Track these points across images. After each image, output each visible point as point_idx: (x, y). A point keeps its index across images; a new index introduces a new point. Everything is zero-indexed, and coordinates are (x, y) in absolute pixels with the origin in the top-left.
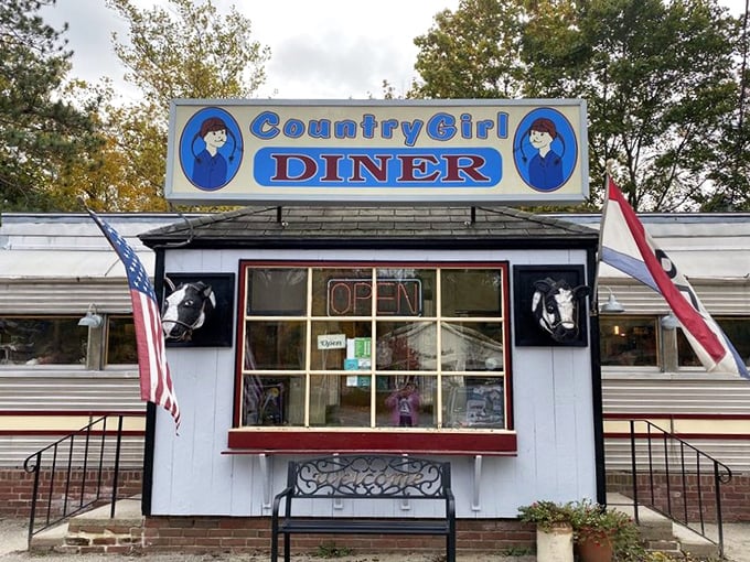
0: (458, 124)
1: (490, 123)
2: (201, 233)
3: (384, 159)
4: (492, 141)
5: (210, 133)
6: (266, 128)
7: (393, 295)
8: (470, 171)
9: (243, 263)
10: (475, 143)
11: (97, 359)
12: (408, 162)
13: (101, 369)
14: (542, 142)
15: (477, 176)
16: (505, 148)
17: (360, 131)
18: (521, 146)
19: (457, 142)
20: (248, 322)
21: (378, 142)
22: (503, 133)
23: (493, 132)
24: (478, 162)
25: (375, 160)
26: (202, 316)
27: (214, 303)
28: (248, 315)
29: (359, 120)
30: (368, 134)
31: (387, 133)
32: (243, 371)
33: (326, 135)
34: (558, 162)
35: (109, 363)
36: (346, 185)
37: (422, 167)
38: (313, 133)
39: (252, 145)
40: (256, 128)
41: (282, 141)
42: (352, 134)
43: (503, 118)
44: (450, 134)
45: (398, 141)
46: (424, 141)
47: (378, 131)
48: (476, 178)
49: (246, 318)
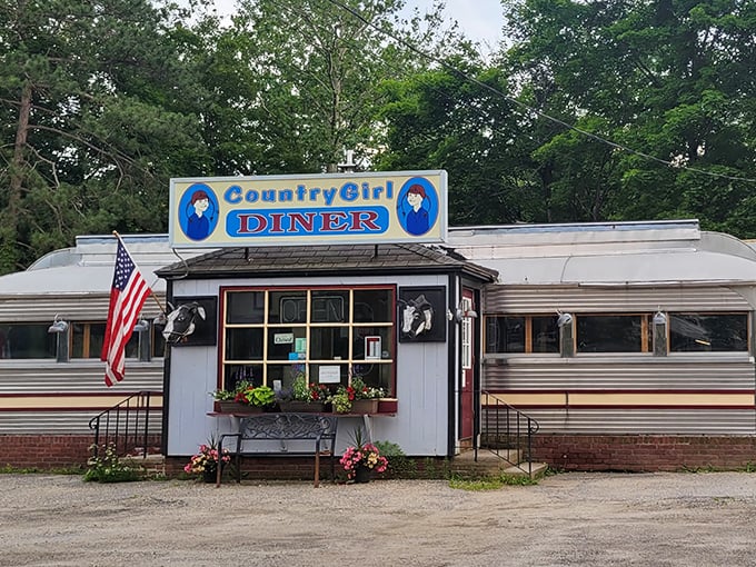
0: (360, 190)
1: (381, 189)
2: (195, 269)
3: (311, 216)
4: (383, 201)
5: (198, 202)
6: (234, 196)
7: (325, 308)
8: (367, 222)
9: (222, 289)
10: (371, 202)
11: (145, 353)
12: (327, 216)
13: (149, 361)
14: (416, 201)
15: (373, 227)
16: (391, 206)
17: (295, 196)
18: (402, 204)
19: (360, 202)
20: (227, 329)
21: (307, 203)
22: (390, 195)
23: (383, 195)
24: (373, 216)
25: (305, 216)
26: (192, 326)
27: (204, 317)
28: (227, 323)
29: (295, 189)
30: (301, 198)
31: (313, 197)
32: (224, 361)
33: (272, 199)
34: (426, 216)
35: (156, 356)
36: (286, 234)
37: (336, 221)
38: (264, 198)
39: (225, 209)
40: (227, 197)
41: (244, 205)
42: (290, 198)
43: (390, 185)
44: (355, 196)
45: (320, 202)
46: (338, 202)
47: (307, 196)
48: (371, 228)
49: (225, 325)
